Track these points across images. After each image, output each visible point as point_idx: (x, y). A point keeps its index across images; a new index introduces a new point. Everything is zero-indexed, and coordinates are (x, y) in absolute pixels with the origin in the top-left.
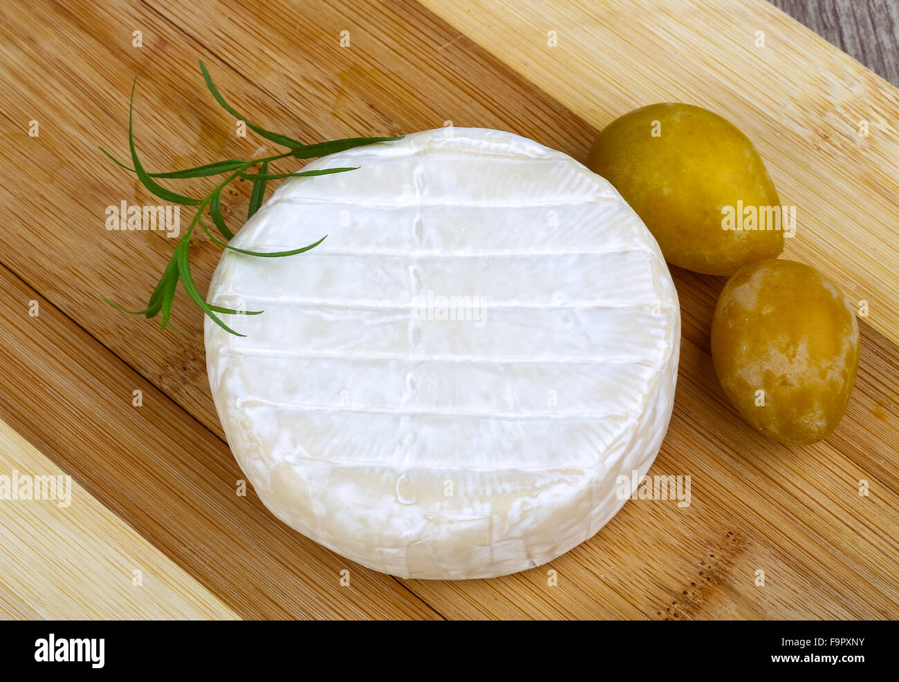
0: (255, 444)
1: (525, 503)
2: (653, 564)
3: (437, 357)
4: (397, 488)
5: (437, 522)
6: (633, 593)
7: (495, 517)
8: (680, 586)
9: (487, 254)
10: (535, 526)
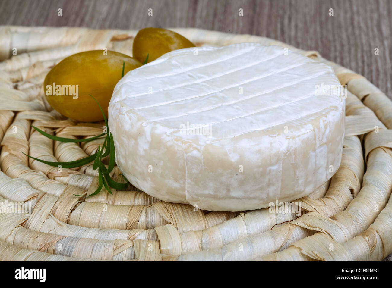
0: (189, 144)
1: (324, 121)
5: (293, 138)
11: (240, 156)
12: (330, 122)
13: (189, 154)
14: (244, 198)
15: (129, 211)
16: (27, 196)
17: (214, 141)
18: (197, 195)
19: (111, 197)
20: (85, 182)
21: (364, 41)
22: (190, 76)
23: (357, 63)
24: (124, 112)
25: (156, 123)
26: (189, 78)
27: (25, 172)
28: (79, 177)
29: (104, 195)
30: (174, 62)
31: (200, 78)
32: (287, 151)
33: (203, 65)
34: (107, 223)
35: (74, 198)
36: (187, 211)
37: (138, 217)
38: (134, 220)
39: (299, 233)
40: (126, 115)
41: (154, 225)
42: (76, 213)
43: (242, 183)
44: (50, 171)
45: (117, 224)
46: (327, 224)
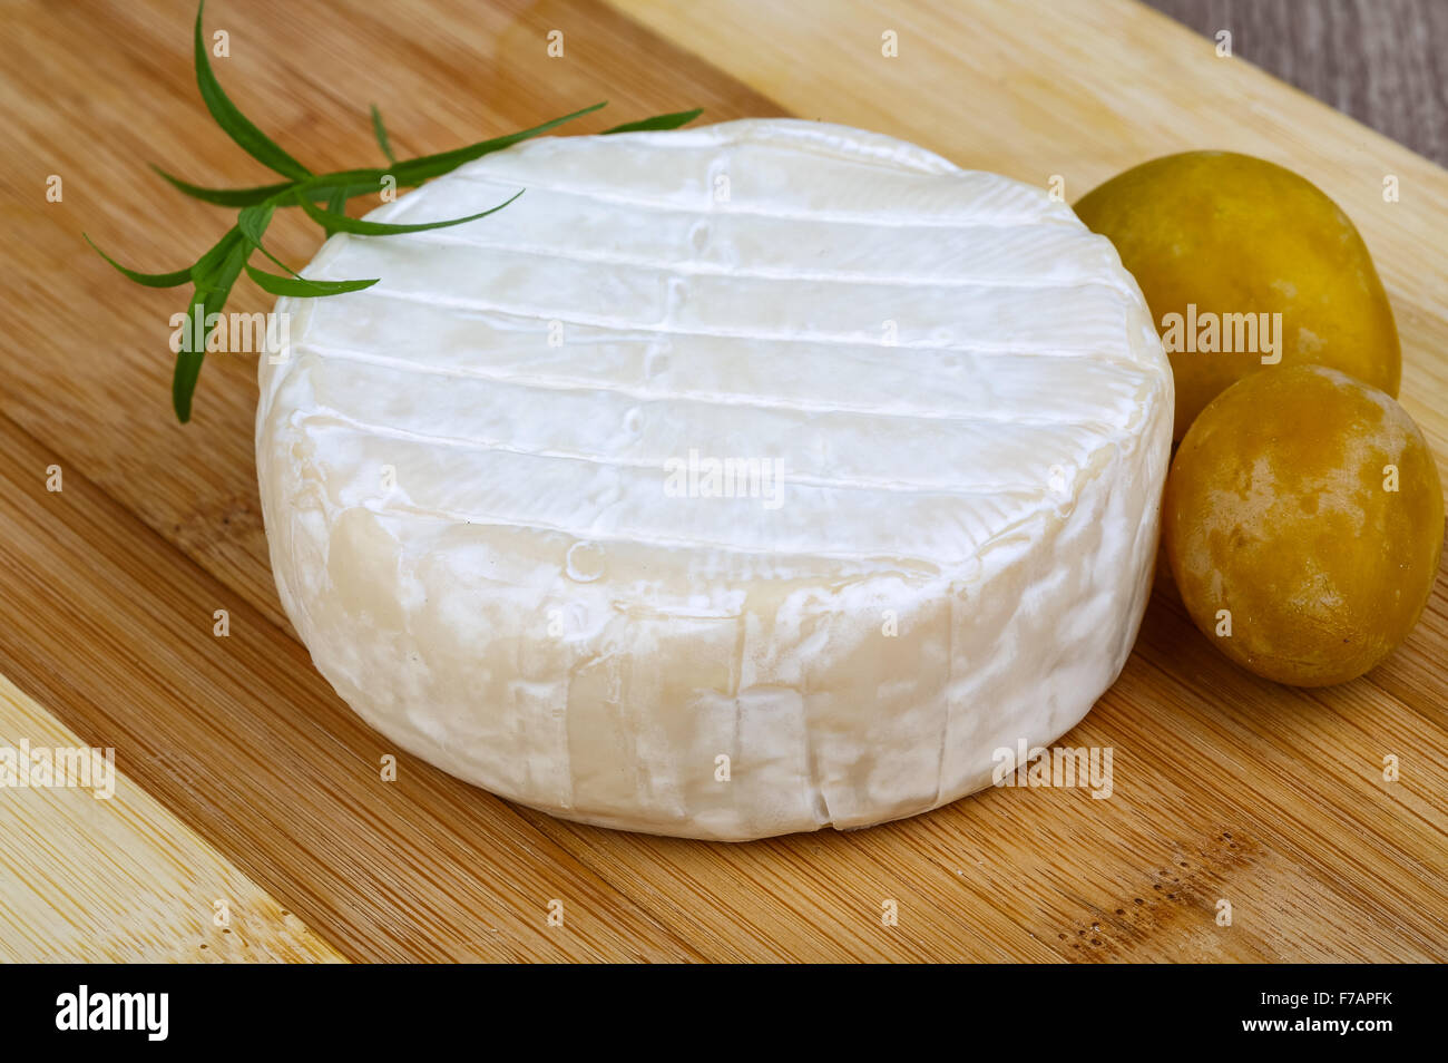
2: (1065, 866)
3: (691, 395)
4: (569, 556)
6: (1014, 902)
7: (752, 619)
8: (1111, 900)
9: (821, 277)
10: (828, 662)
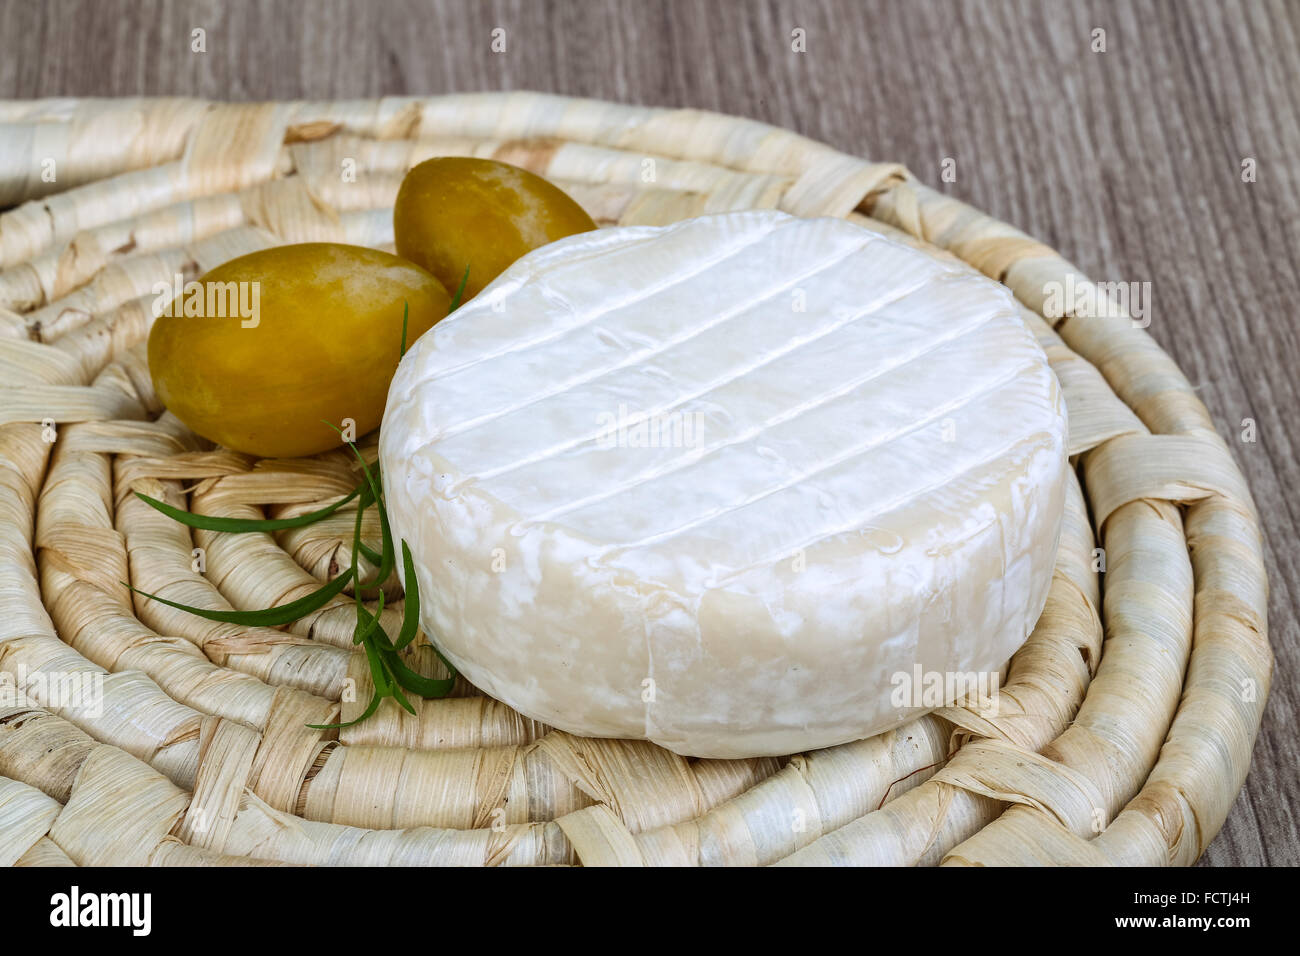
11: (805, 620)
12: (1037, 487)
13: (661, 621)
14: (810, 725)
15: (475, 774)
16: (166, 732)
17: (724, 579)
18: (680, 727)
19: (412, 723)
20: (323, 671)
21: (1006, 83)
22: (604, 339)
23: (1000, 168)
24: (448, 491)
25: (551, 526)
26: (604, 348)
27: (140, 644)
28: (302, 656)
29: (391, 716)
30: (548, 293)
31: (637, 346)
32: (931, 594)
33: (634, 297)
34: (416, 811)
35: (306, 734)
36: (643, 760)
37: (505, 790)
38: (493, 797)
39: (965, 810)
40: (455, 501)
41: (552, 805)
42: (323, 782)
43: (807, 690)
44: (212, 639)
45: (446, 810)
46: (1042, 779)
